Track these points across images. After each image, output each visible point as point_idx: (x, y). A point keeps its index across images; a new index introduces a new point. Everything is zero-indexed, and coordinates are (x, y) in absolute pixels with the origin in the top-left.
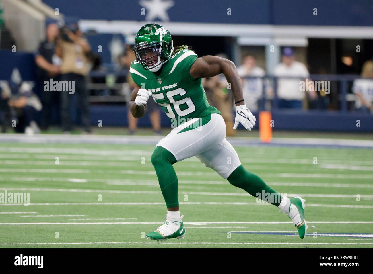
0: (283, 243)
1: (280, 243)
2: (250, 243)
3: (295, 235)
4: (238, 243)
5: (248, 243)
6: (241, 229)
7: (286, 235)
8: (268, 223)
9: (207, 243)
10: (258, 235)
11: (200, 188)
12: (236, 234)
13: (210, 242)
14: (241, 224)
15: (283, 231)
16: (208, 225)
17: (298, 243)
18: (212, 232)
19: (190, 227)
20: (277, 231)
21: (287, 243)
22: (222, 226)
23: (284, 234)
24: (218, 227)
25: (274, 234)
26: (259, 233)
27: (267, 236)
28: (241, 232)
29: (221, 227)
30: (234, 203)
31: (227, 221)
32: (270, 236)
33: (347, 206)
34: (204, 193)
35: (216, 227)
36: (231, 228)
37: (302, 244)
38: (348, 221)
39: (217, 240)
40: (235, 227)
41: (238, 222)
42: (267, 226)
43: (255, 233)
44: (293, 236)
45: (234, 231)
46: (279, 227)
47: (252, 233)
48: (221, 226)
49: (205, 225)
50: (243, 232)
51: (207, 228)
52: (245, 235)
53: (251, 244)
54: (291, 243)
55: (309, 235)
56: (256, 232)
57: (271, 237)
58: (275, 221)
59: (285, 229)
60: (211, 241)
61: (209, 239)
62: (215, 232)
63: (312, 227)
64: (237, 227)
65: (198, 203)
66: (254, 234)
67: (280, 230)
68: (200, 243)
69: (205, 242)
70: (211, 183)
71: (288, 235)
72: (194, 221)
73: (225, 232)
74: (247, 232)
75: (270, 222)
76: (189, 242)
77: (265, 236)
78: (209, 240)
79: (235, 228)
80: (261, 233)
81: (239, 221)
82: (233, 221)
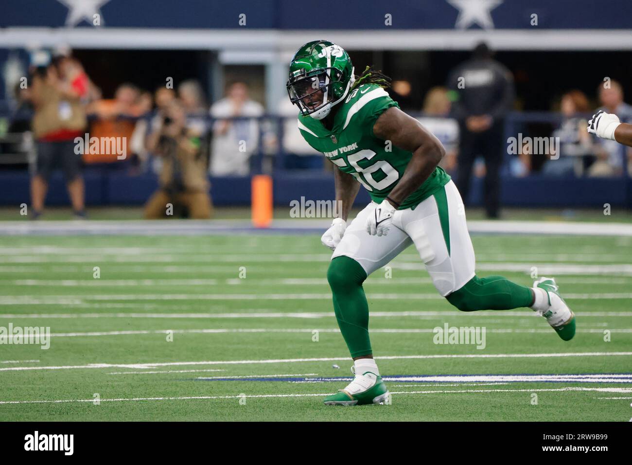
0: (284, 396)
1: (280, 396)
2: (230, 397)
3: (305, 380)
4: (210, 397)
5: (227, 397)
6: (215, 374)
7: (290, 381)
8: (261, 362)
9: (157, 398)
10: (243, 382)
11: (147, 306)
12: (206, 383)
13: (161, 397)
14: (215, 364)
15: (286, 374)
16: (160, 368)
17: (309, 395)
18: (165, 379)
19: (131, 372)
20: (275, 376)
21: (292, 395)
22: (184, 370)
23: (287, 379)
24: (177, 372)
25: (270, 380)
26: (244, 380)
27: (258, 383)
28: (214, 378)
29: (181, 372)
30: (205, 331)
31: (193, 361)
32: (263, 383)
33: (394, 331)
34: (155, 316)
35: (174, 372)
36: (199, 373)
37: (315, 395)
38: (394, 355)
39: (175, 394)
40: (205, 370)
41: (210, 363)
42: (259, 368)
43: (239, 379)
44: (302, 382)
45: (203, 377)
46: (279, 368)
47: (233, 380)
48: (181, 370)
49: (154, 368)
50: (219, 377)
51: (157, 374)
52: (222, 382)
53: (232, 399)
54: (299, 394)
55: (329, 380)
56: (240, 377)
57: (263, 385)
58: (272, 359)
59: (289, 372)
60: (164, 395)
61: (160, 391)
62: (171, 380)
63: (334, 367)
64: (209, 370)
65: (145, 332)
66: (237, 382)
67: (280, 374)
68: (145, 399)
69: (154, 397)
70: (167, 297)
71: (294, 382)
72: (137, 363)
73: (186, 380)
74: (224, 377)
75: (263, 360)
76: (127, 397)
77: (255, 384)
78: (160, 393)
79: (206, 372)
80: (249, 379)
81: (213, 360)
82: (203, 361)
